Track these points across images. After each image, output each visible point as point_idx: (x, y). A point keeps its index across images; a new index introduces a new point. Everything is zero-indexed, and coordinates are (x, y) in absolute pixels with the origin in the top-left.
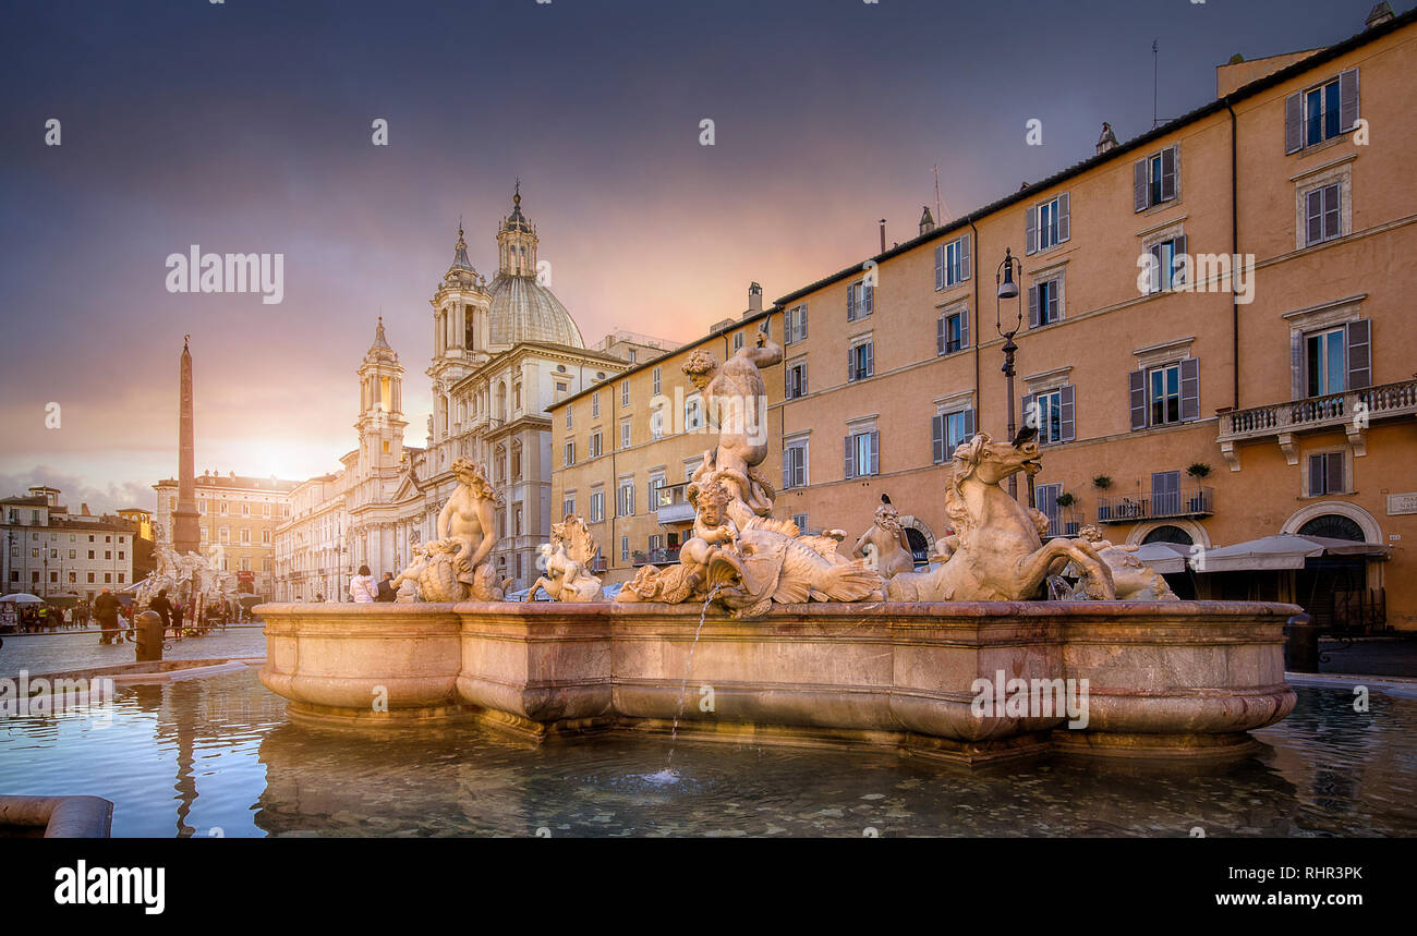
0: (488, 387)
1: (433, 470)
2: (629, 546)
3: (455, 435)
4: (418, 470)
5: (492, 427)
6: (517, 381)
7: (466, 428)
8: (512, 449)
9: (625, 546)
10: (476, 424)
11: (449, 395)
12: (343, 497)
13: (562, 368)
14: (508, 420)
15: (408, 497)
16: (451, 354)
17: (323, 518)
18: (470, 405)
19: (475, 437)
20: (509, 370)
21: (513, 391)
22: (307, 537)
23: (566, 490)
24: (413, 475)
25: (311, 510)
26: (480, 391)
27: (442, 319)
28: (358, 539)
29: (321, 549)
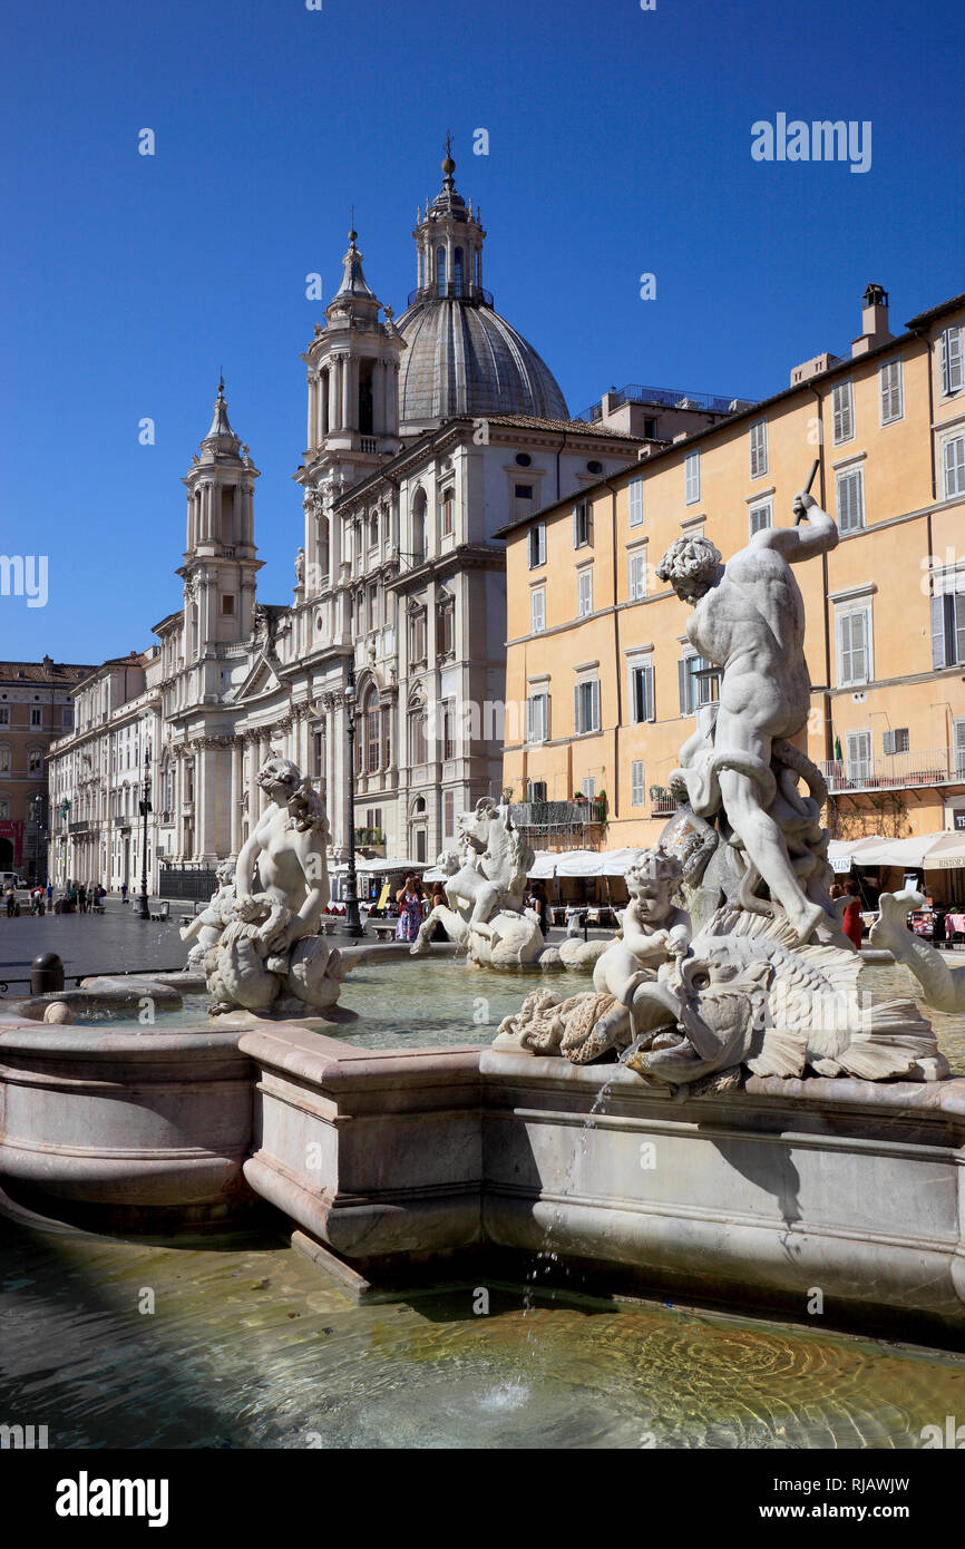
0: (396, 502)
1: (304, 647)
2: (646, 777)
3: (340, 582)
4: (279, 647)
5: (403, 568)
6: (445, 486)
7: (360, 571)
8: (437, 606)
9: (638, 779)
10: (375, 563)
11: (330, 515)
12: (156, 693)
13: (523, 460)
14: (431, 555)
15: (264, 693)
16: (333, 445)
17: (125, 730)
18: (366, 531)
19: (374, 587)
20: (432, 466)
21: (438, 506)
22: (101, 763)
23: (531, 676)
24: (272, 654)
25: (105, 715)
26: (385, 508)
27: (321, 384)
28: (180, 767)
29: (120, 783)
